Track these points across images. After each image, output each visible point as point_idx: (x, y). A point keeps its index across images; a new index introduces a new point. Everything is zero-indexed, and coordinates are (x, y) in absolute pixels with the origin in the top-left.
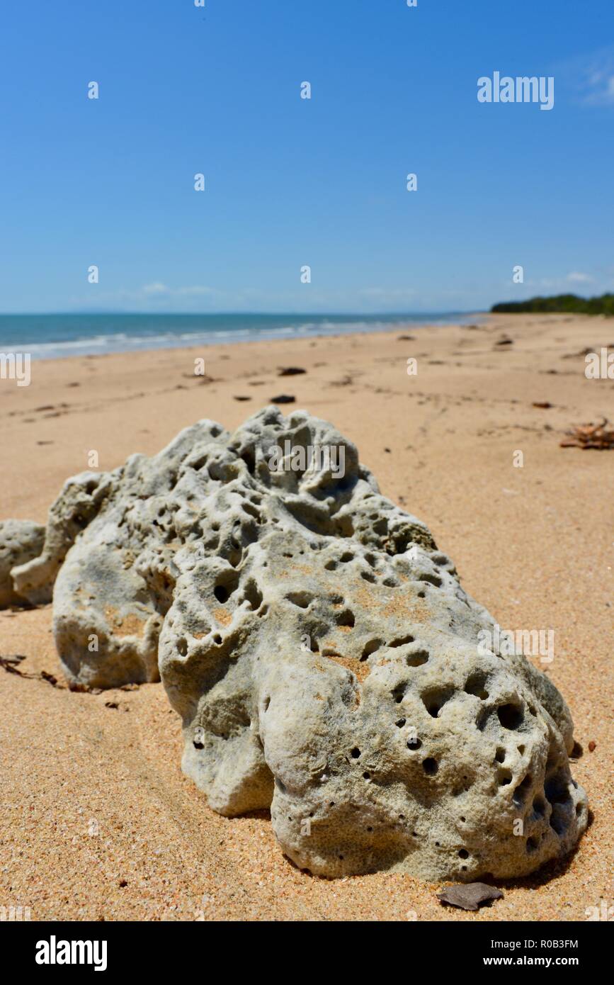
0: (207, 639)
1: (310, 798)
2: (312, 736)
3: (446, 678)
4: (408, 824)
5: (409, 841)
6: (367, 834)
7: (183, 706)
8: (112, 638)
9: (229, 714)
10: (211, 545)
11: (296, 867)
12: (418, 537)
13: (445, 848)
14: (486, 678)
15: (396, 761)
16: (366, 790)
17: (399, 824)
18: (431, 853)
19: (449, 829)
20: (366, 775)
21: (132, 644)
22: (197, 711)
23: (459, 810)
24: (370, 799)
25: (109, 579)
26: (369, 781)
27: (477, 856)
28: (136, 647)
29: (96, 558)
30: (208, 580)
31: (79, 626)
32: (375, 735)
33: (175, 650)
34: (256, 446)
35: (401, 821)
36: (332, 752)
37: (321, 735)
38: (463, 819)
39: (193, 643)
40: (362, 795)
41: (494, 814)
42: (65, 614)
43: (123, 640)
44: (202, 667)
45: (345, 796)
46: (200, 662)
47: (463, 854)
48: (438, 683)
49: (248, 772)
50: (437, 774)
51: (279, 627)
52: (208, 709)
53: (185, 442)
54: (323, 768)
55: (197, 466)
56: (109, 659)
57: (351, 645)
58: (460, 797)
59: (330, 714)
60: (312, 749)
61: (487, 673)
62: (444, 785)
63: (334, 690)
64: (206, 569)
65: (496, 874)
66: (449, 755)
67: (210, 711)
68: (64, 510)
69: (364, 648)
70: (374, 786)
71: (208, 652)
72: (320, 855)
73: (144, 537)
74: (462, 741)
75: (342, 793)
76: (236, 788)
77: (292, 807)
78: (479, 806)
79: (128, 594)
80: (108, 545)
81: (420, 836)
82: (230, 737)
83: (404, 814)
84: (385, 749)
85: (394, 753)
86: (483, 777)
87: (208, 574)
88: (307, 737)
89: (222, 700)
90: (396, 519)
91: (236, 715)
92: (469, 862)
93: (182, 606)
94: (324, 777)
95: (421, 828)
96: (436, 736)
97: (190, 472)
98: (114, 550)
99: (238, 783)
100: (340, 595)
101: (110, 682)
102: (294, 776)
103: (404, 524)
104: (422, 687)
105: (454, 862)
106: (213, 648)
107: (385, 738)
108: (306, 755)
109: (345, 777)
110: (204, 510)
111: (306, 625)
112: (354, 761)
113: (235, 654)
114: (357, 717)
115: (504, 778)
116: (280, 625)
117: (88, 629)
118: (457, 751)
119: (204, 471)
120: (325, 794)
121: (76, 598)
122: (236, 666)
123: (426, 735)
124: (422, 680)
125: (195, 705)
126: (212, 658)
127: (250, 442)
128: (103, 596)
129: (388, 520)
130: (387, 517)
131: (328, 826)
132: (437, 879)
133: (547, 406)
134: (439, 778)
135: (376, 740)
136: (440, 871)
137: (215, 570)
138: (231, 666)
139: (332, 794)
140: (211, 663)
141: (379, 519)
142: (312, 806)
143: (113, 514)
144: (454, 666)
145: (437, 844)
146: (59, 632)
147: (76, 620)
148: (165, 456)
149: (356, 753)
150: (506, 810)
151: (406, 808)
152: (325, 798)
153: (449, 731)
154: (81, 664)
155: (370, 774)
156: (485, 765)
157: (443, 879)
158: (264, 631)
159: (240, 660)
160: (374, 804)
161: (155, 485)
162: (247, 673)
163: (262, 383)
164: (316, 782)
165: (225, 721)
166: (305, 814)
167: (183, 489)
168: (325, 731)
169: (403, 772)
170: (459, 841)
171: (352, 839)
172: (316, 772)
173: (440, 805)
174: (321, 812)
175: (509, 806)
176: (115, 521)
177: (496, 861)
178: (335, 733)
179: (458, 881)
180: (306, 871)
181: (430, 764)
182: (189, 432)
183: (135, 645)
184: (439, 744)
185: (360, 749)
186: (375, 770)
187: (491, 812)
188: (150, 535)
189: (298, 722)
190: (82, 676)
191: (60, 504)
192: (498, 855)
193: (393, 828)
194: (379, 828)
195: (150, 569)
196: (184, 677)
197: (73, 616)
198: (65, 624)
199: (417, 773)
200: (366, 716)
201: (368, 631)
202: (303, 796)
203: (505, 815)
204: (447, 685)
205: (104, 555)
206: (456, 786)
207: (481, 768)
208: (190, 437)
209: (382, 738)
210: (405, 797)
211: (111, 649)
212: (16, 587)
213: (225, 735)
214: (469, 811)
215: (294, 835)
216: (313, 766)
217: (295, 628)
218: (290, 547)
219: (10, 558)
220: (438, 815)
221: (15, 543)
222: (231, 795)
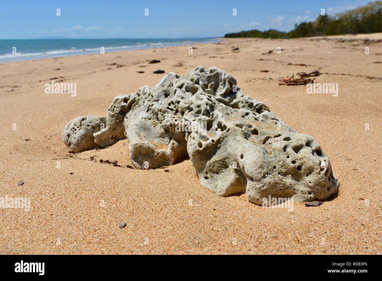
0: (209, 141)
1: (262, 182)
2: (262, 163)
3: (299, 143)
4: (293, 187)
5: (293, 192)
6: (279, 191)
7: (199, 166)
8: (156, 150)
9: (219, 165)
10: (199, 112)
11: (257, 205)
12: (265, 108)
13: (304, 192)
15: (288, 168)
16: (279, 178)
17: (290, 187)
18: (300, 194)
19: (305, 187)
20: (279, 173)
21: (164, 152)
22: (206, 166)
23: (309, 180)
24: (281, 180)
25: (148, 130)
26: (280, 175)
27: (314, 193)
28: (166, 153)
29: (142, 123)
31: (143, 147)
32: (280, 161)
33: (198, 146)
34: (199, 80)
35: (291, 186)
36: (268, 167)
37: (264, 163)
38: (310, 182)
39: (204, 143)
40: (278, 179)
41: (320, 180)
42: (137, 143)
43: (160, 151)
44: (208, 151)
45: (274, 180)
46: (207, 149)
47: (310, 193)
48: (298, 144)
49: (232, 181)
50: (302, 170)
51: (236, 135)
52: (211, 165)
53: (166, 80)
54: (266, 172)
55: (181, 87)
56: (155, 158)
57: (259, 139)
58: (309, 176)
59: (265, 156)
60: (262, 167)
61: (311, 141)
62: (304, 173)
63: (263, 150)
64: (201, 120)
65: (319, 198)
66: (305, 164)
67: (212, 165)
68: (115, 109)
69: (264, 139)
70: (282, 176)
71: (210, 146)
73: (164, 114)
74: (309, 159)
75: (273, 179)
76: (228, 187)
77: (257, 185)
78: (315, 178)
79: (157, 136)
80: (145, 119)
81: (296, 190)
82: (220, 173)
83: (291, 184)
84: (284, 165)
85: (287, 166)
86: (316, 169)
88: (260, 163)
89: (216, 161)
90: (256, 102)
91: (222, 165)
92: (312, 195)
93: (197, 132)
94: (266, 175)
95: (296, 187)
96: (300, 159)
97: (178, 90)
98: (148, 120)
99: (228, 185)
100: (251, 125)
101: (155, 167)
102: (257, 175)
103: (259, 104)
104: (292, 146)
105: (307, 196)
106: (212, 144)
107: (284, 161)
108: (260, 169)
109: (272, 175)
110: (191, 101)
111: (244, 134)
112: (274, 170)
113: (219, 146)
114: (273, 157)
115: (322, 170)
116: (236, 134)
117: (147, 148)
118: (308, 162)
119: (183, 89)
120: (267, 180)
121: (139, 137)
122: (220, 150)
123: (297, 159)
124: (292, 144)
125: (205, 165)
126: (211, 148)
127: (197, 78)
128: (148, 136)
129: (253, 103)
131: (268, 190)
132: (302, 201)
133: (267, 71)
134: (302, 171)
135: (281, 163)
136: (303, 199)
137: (204, 120)
138: (218, 150)
139: (270, 180)
140: (211, 150)
141: (249, 103)
142: (263, 184)
143: (143, 108)
144: (301, 139)
145: (302, 191)
146: (134, 150)
147: (142, 145)
148: (160, 86)
149: (275, 167)
151: (292, 182)
152: (267, 181)
153: (305, 157)
154: (144, 161)
155: (280, 173)
157: (304, 201)
158: (230, 137)
159: (221, 147)
161: (159, 96)
162: (226, 150)
163: (144, 66)
164: (264, 177)
165: (218, 168)
166: (261, 187)
167: (179, 95)
168: (265, 161)
169: (290, 171)
170: (308, 189)
171: (275, 194)
172: (264, 174)
173: (302, 180)
174: (266, 185)
175: (324, 177)
176: (144, 111)
177: (320, 194)
178: (268, 162)
179: (308, 201)
180: (260, 205)
181: (299, 168)
182: (167, 77)
183: (165, 152)
184: (301, 161)
186: (282, 171)
188: (166, 113)
189: (256, 159)
190: (145, 165)
191: (113, 107)
192: (320, 192)
193: (288, 188)
194: (283, 189)
195: (171, 124)
196: (201, 155)
197: (141, 143)
198: (137, 147)
199: (295, 171)
200: (275, 157)
201: (264, 134)
202: (260, 181)
203: (323, 179)
204: (300, 145)
205: (145, 122)
206: (307, 173)
207: (316, 166)
208: (168, 79)
209: (283, 162)
210: (291, 179)
211: (156, 154)
212: (95, 141)
213: (217, 173)
214: (312, 180)
215: (257, 194)
216: (263, 172)
217: (242, 135)
218: (227, 111)
219: (92, 129)
220: (302, 183)
221: (93, 124)
222: (226, 189)
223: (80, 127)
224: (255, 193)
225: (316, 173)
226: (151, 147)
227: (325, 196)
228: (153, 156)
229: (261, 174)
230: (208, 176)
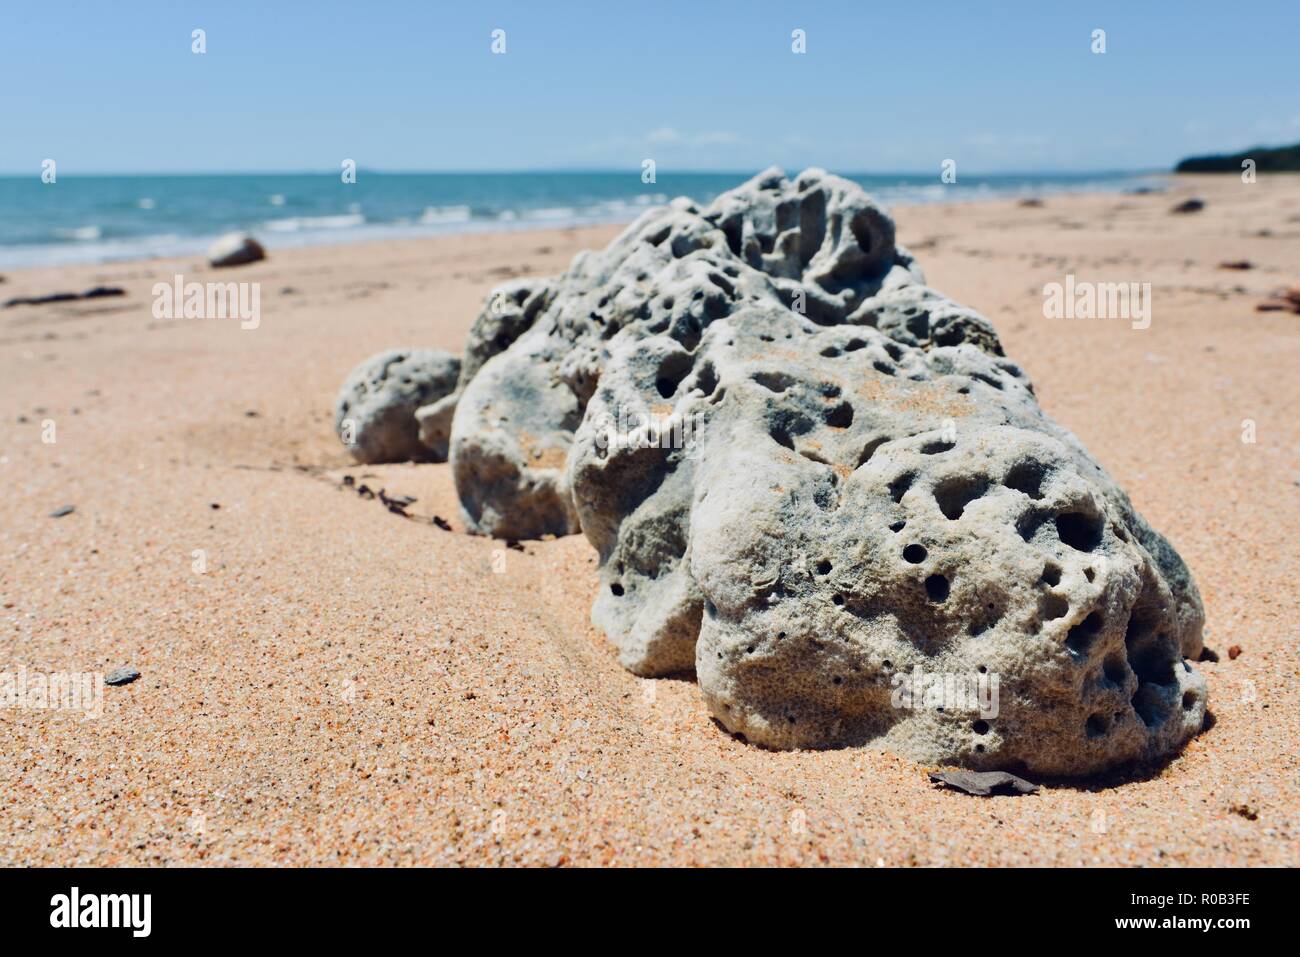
1: (750, 624)
2: (761, 535)
3: (976, 466)
6: (832, 687)
7: (600, 534)
8: (524, 471)
9: (659, 541)
10: (660, 327)
11: (725, 730)
12: (975, 335)
13: (952, 715)
14: (1044, 472)
15: (883, 579)
16: (834, 620)
17: (883, 675)
18: (929, 721)
20: (838, 600)
21: (549, 480)
22: (617, 539)
23: (978, 655)
24: (840, 633)
25: (530, 399)
26: (841, 607)
27: (1002, 731)
28: (555, 484)
29: (515, 370)
30: (649, 367)
31: (483, 452)
32: (856, 542)
33: (592, 450)
34: (744, 218)
35: (886, 670)
36: (789, 562)
37: (774, 537)
38: (982, 669)
40: (828, 626)
41: (1033, 663)
42: (466, 436)
43: (537, 473)
44: (627, 474)
45: (803, 626)
46: (624, 467)
47: (981, 727)
48: (963, 473)
49: (674, 609)
50: (948, 600)
51: (738, 416)
52: (632, 535)
54: (773, 583)
55: (656, 240)
56: (519, 500)
57: (845, 448)
58: (982, 636)
59: (791, 510)
60: (758, 555)
61: (1046, 466)
62: (957, 617)
63: (803, 484)
64: (646, 351)
65: (1032, 763)
66: (967, 569)
67: (635, 538)
68: (486, 329)
69: (862, 450)
70: (848, 615)
71: (636, 453)
72: (760, 713)
73: (576, 336)
74: (990, 549)
75: (800, 621)
76: (658, 633)
77: (724, 638)
78: (1009, 650)
79: (553, 420)
80: (533, 357)
82: (660, 573)
83: (890, 660)
84: (870, 561)
85: (882, 567)
86: (1020, 604)
87: (649, 358)
88: (751, 537)
89: (651, 520)
90: (940, 311)
91: (669, 542)
92: (990, 740)
93: (608, 395)
94: (773, 597)
96: (950, 542)
97: (645, 248)
98: (539, 363)
99: (660, 626)
100: (835, 385)
101: (520, 533)
102: (728, 590)
103: (953, 318)
104: (936, 478)
105: (964, 737)
107: (870, 546)
108: (749, 561)
109: (805, 600)
110: (656, 285)
111: (778, 413)
112: (820, 578)
113: (675, 458)
114: (833, 520)
115: (1055, 607)
116: (739, 413)
117: (494, 456)
118: (980, 562)
119: (666, 246)
120: (774, 619)
121: (481, 417)
122: (675, 475)
123: (934, 542)
124: (938, 469)
125: (615, 532)
126: (641, 462)
128: (520, 419)
129: (930, 313)
130: (929, 309)
131: (774, 670)
132: (935, 761)
133: (1243, 267)
134: (950, 606)
135: (857, 549)
136: (941, 750)
137: (659, 352)
138: (667, 475)
139: (783, 621)
140: (640, 470)
141: (917, 314)
142: (752, 637)
144: (991, 451)
145: (940, 709)
146: (458, 462)
147: (479, 444)
149: (825, 567)
150: (1054, 657)
151: (894, 651)
152: (773, 626)
153: (972, 534)
154: (484, 505)
155: (844, 597)
156: (1024, 584)
157: (945, 762)
158: (717, 422)
159: (680, 466)
160: (847, 640)
162: (687, 481)
164: (760, 602)
165: (654, 551)
166: (741, 648)
167: (633, 267)
168: (781, 531)
169: (894, 596)
171: (811, 694)
172: (762, 587)
173: (948, 649)
174: (765, 646)
175: (1058, 651)
176: (545, 331)
177: (1032, 741)
178: (796, 536)
180: (739, 737)
181: (938, 585)
183: (554, 480)
184: (954, 553)
185: (832, 562)
186: (851, 591)
187: (1028, 659)
188: (585, 333)
189: (741, 514)
190: (486, 523)
191: (482, 321)
192: (1035, 732)
193: (874, 681)
194: (851, 680)
195: (578, 372)
196: (601, 488)
197: (476, 438)
198: (465, 449)
199: (916, 598)
200: (846, 519)
201: (871, 428)
202: (739, 622)
203: (1051, 665)
204: (977, 476)
205: (525, 368)
206: (976, 620)
207: (1016, 589)
209: (866, 546)
210: (895, 635)
211: (522, 485)
212: (422, 435)
213: (652, 573)
214: (991, 657)
215: (724, 679)
216: (755, 578)
217: (760, 416)
218: (773, 328)
219: (416, 396)
220: (946, 667)
221: (423, 377)
222: (650, 644)
223: (380, 383)
224: (717, 675)
225: (1018, 623)
226: (507, 456)
227: (1071, 759)
228: (514, 492)
229: (744, 589)
230: (624, 581)
